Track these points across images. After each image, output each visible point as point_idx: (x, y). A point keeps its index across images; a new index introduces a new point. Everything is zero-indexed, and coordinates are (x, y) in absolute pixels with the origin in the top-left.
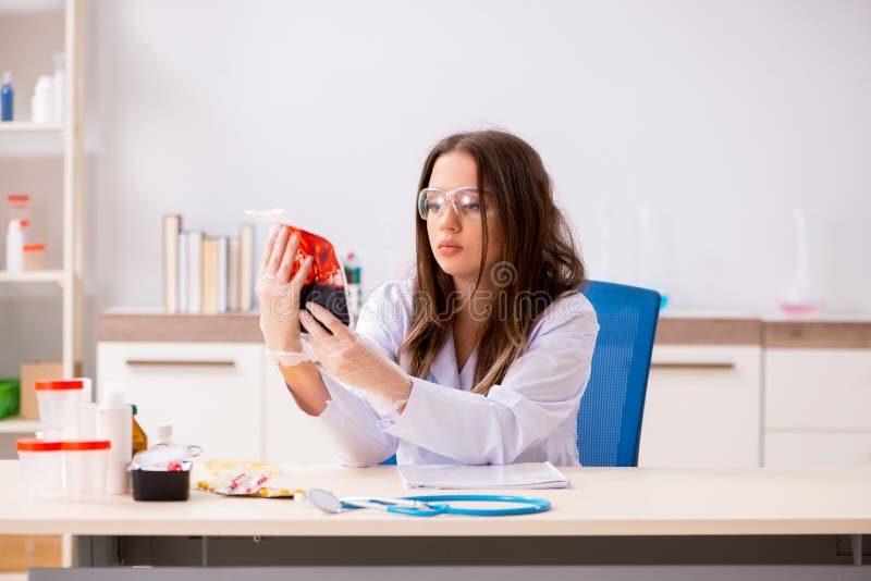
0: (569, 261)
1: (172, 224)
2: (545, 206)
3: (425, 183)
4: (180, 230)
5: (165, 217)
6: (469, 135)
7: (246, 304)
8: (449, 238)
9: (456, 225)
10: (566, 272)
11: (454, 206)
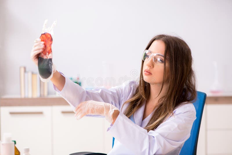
0: (192, 91)
1: (23, 70)
2: (187, 69)
3: (147, 48)
4: (25, 71)
5: (20, 68)
6: (167, 36)
7: (46, 93)
8: (148, 69)
9: (152, 65)
10: (190, 95)
11: (153, 59)
